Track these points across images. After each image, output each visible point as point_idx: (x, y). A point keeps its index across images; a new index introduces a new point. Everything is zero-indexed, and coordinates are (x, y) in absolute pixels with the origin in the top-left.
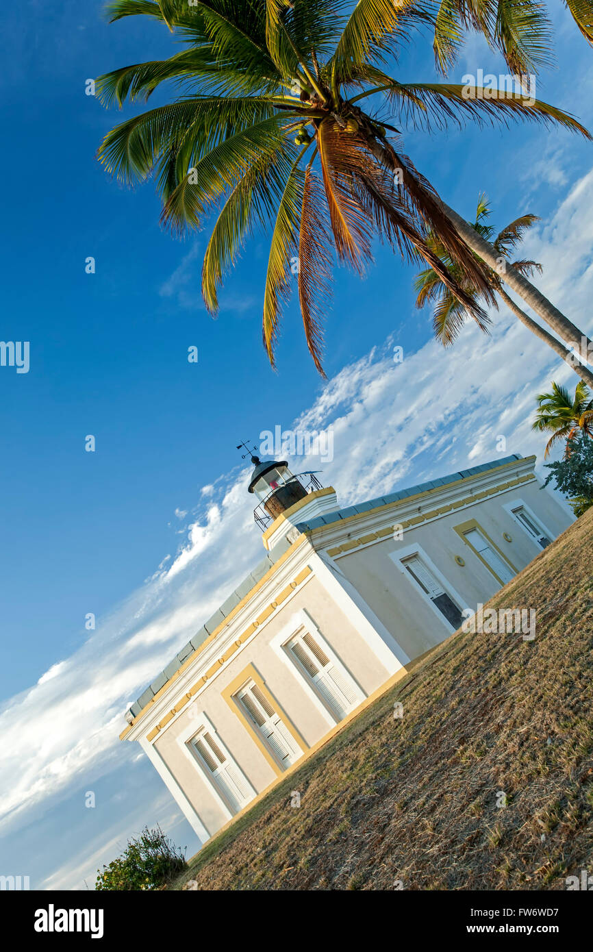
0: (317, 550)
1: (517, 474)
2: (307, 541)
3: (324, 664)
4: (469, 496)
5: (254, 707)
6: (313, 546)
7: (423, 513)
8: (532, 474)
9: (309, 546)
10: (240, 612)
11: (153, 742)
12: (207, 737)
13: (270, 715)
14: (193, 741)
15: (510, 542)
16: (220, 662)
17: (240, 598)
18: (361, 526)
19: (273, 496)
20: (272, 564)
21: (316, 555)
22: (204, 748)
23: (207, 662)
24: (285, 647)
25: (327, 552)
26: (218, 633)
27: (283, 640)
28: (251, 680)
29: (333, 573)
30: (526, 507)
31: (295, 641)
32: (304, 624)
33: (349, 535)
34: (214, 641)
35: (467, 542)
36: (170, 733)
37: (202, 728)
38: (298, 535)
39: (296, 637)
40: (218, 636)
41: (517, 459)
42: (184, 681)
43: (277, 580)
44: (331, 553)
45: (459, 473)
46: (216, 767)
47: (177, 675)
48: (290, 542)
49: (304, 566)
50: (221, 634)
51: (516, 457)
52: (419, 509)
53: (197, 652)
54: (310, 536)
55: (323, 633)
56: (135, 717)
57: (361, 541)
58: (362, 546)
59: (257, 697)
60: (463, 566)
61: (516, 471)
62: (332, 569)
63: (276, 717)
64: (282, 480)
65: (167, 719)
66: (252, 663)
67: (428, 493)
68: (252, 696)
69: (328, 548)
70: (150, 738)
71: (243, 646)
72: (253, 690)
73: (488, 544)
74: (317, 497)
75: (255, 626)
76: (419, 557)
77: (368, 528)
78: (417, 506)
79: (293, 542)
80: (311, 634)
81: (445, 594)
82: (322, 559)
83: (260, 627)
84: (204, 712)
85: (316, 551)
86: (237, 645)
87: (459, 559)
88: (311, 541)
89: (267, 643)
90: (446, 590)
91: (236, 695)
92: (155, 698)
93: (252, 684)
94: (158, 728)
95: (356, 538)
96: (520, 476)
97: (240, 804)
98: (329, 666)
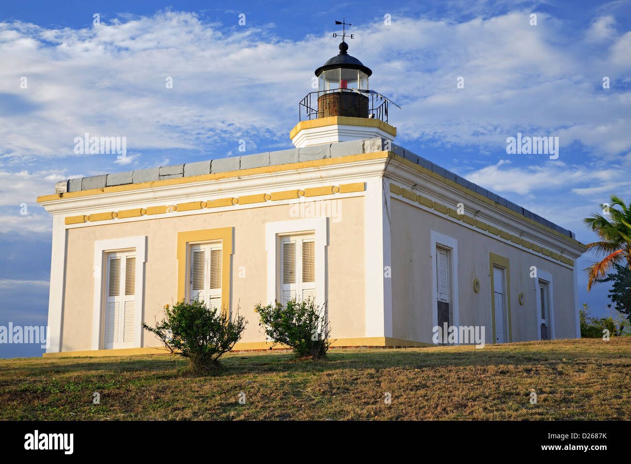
0: (386, 175)
1: (563, 251)
2: (385, 160)
3: (305, 280)
4: (517, 236)
5: (202, 268)
6: (385, 169)
7: (478, 219)
8: (573, 262)
9: (383, 166)
10: (262, 175)
11: (68, 227)
12: (129, 261)
13: (213, 286)
14: (112, 255)
15: (521, 304)
16: (201, 205)
17: (270, 163)
18: (430, 186)
19: (338, 93)
20: (328, 155)
21: (381, 179)
22: (118, 269)
23: (188, 195)
24: (280, 238)
25: (391, 185)
26: (223, 177)
27: (282, 231)
28: (220, 242)
29: (383, 208)
30: (551, 285)
31: (292, 240)
32: (316, 232)
33: (415, 185)
34: (214, 181)
35: (491, 275)
36: (95, 232)
37: (132, 250)
38: (378, 149)
39: (299, 237)
40: (221, 180)
41: (571, 237)
42: (151, 195)
43: (324, 174)
44: (393, 189)
45: (523, 208)
46: (117, 294)
47: (148, 184)
48: (364, 149)
49: (360, 180)
50: (226, 180)
51: (570, 234)
52: (477, 212)
53: (183, 179)
54: (391, 158)
55: (329, 253)
56: (68, 191)
57: (419, 199)
58: (416, 204)
59: (212, 261)
60: (476, 292)
61: (565, 247)
62: (385, 203)
63: (218, 292)
64: (355, 87)
65: (101, 217)
66: (233, 229)
67: (494, 204)
68: (207, 257)
69: (393, 182)
70: (68, 221)
71: (237, 207)
72: (213, 253)
73: (504, 291)
74: (379, 128)
75: (264, 198)
76: (450, 255)
77: (432, 192)
78: (478, 208)
79: (368, 151)
80: (316, 245)
81: (448, 304)
82: (383, 188)
83: (270, 203)
84: (146, 238)
85: (383, 176)
86: (232, 201)
87: (477, 283)
88: (387, 163)
89: (264, 222)
90: (451, 301)
91: (192, 245)
92: (106, 189)
93: (218, 247)
94: (85, 219)
95: (418, 193)
96: (564, 255)
97: (114, 344)
98: (308, 285)
